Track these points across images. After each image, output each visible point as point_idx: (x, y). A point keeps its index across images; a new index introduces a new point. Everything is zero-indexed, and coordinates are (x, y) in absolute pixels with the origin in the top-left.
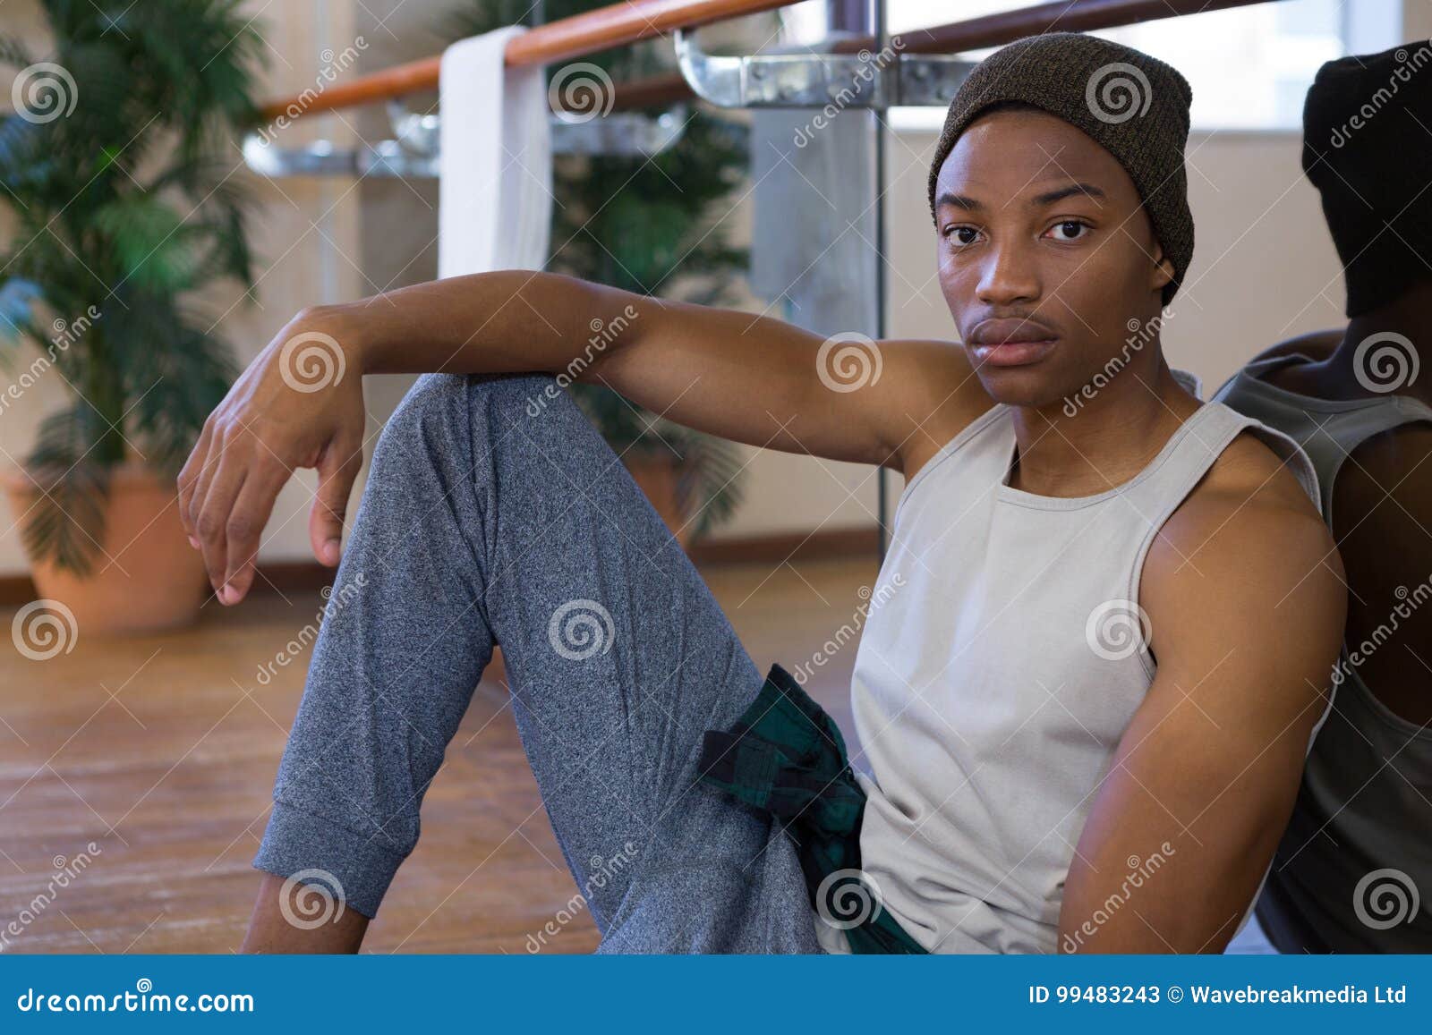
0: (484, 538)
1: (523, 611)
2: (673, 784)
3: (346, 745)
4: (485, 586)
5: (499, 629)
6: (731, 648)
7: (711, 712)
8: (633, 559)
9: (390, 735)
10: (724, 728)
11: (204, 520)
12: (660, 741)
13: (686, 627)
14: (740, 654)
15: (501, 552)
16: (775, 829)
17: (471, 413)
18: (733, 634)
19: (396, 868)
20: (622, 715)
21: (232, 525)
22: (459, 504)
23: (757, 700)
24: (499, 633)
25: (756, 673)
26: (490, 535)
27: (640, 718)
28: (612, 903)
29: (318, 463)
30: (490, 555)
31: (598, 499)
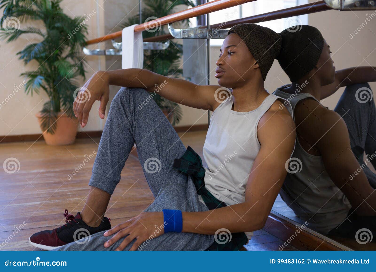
0: (132, 121)
1: (140, 135)
2: (168, 169)
3: (106, 161)
4: (132, 130)
5: (135, 138)
6: (180, 143)
7: (176, 155)
8: (161, 125)
9: (114, 159)
10: (179, 158)
11: (78, 110)
12: (166, 160)
13: (171, 139)
14: (182, 144)
15: (135, 123)
16: (189, 177)
17: (129, 96)
18: (181, 140)
19: (116, 185)
20: (159, 155)
21: (84, 110)
22: (127, 114)
23: (185, 153)
24: (135, 139)
25: (185, 148)
26: (133, 120)
27: (162, 156)
28: (157, 192)
29: (100, 99)
30: (133, 124)
31: (154, 113)
